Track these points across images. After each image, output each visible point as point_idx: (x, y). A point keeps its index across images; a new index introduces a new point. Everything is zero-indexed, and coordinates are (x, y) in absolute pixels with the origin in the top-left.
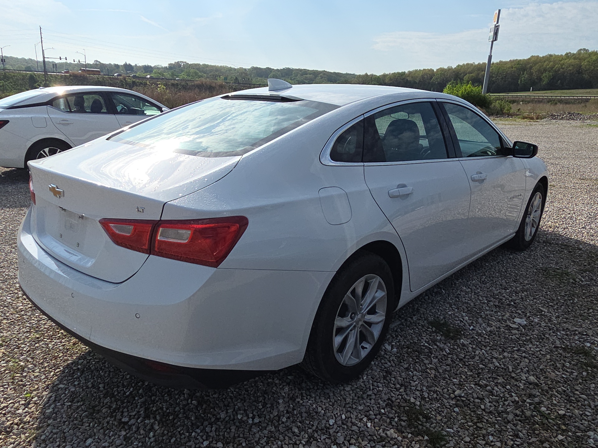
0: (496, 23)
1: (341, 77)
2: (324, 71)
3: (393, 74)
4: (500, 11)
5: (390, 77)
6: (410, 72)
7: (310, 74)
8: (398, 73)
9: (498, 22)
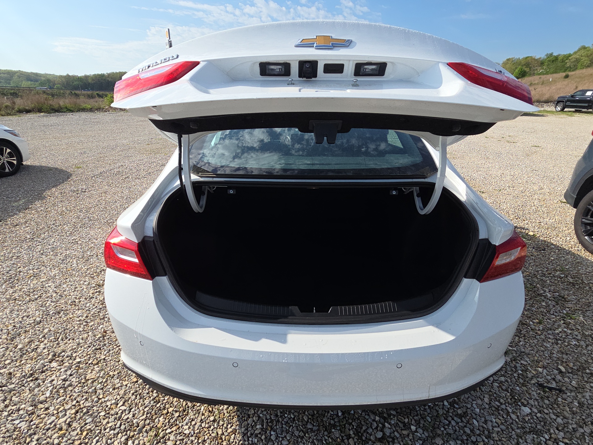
0: (168, 39)
1: (41, 76)
2: (19, 71)
3: (93, 75)
4: (169, 30)
5: (92, 78)
6: (109, 75)
7: (4, 74)
8: (98, 75)
9: (170, 39)
